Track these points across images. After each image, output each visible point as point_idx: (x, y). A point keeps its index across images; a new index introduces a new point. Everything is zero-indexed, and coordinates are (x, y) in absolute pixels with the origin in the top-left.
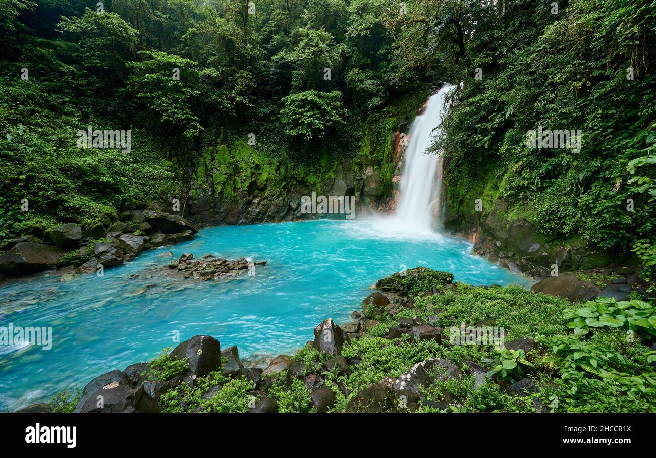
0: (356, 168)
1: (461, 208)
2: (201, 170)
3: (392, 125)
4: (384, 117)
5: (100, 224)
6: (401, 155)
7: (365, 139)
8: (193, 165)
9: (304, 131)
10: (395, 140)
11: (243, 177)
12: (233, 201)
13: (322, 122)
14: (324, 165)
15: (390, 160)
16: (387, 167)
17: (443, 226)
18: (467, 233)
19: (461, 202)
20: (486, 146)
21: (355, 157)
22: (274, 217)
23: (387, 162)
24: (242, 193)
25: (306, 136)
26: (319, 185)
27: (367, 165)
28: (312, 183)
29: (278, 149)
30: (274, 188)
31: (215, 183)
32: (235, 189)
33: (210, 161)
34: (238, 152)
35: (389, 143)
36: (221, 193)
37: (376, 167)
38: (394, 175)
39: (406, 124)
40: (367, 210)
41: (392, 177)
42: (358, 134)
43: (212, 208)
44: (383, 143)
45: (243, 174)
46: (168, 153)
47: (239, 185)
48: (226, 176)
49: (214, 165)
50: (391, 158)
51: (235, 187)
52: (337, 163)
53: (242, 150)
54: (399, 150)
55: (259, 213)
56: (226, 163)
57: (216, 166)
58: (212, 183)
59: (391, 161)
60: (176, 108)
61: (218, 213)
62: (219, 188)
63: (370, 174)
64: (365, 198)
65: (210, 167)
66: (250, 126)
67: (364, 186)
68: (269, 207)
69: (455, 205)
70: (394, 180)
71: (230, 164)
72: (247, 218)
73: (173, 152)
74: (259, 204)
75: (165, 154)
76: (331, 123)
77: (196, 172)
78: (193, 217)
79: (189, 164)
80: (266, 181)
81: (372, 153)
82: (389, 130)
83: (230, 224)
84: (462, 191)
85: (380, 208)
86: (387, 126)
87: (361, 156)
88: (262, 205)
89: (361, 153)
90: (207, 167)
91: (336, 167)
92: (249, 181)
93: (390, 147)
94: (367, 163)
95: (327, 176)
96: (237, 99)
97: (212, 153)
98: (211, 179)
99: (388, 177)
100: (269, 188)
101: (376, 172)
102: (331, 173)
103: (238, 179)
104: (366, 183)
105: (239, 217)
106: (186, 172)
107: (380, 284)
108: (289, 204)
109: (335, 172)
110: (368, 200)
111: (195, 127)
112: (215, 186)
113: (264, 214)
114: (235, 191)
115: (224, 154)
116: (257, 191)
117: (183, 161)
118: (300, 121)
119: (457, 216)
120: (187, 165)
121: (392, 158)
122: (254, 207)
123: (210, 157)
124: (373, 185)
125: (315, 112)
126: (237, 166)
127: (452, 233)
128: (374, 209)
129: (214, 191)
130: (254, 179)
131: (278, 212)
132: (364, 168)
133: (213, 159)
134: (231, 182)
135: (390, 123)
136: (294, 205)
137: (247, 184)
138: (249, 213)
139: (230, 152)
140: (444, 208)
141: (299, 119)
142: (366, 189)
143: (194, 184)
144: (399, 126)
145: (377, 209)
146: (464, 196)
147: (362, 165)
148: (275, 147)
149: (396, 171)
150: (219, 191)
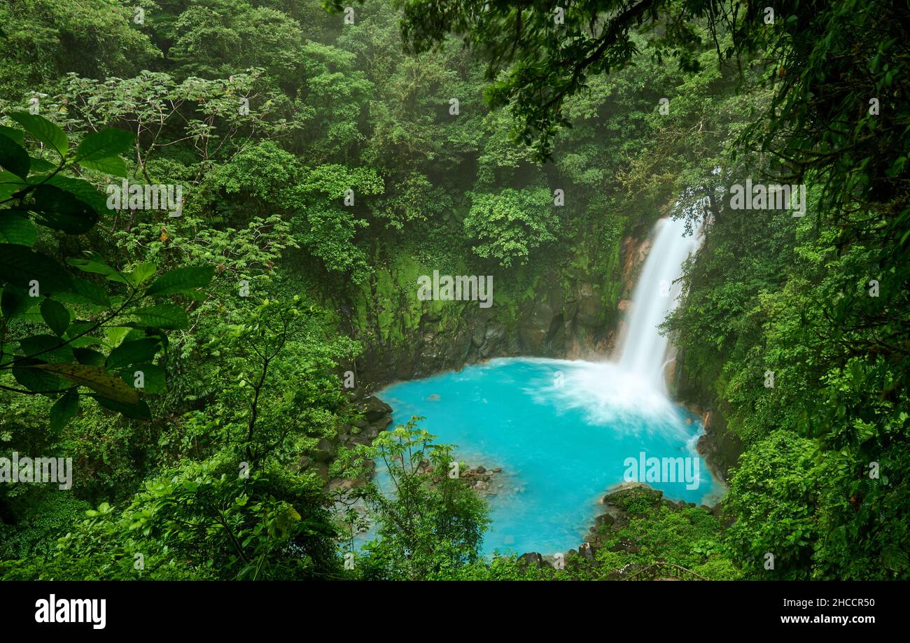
0: (567, 284)
1: (699, 378)
2: (361, 309)
3: (622, 228)
4: (612, 212)
5: (336, 433)
6: (632, 273)
7: (582, 244)
8: (349, 302)
9: (501, 255)
10: (625, 253)
11: (414, 312)
12: (402, 347)
13: (525, 242)
14: (519, 280)
15: (616, 278)
16: (613, 287)
17: (676, 394)
18: (702, 409)
19: (699, 373)
20: (719, 348)
21: (565, 266)
22: (454, 362)
23: (612, 279)
24: (414, 335)
25: (503, 262)
26: (512, 310)
27: (584, 282)
28: (502, 304)
29: (453, 261)
30: (450, 318)
31: (381, 326)
32: (404, 330)
33: (370, 295)
34: (401, 273)
35: (617, 256)
36: (389, 339)
37: (595, 286)
38: (621, 299)
39: (643, 226)
40: (581, 344)
41: (618, 302)
42: (571, 236)
43: (381, 361)
44: (608, 251)
45: (411, 307)
46: (320, 293)
47: (409, 325)
48: (392, 315)
49: (376, 301)
50: (617, 276)
51: (404, 327)
52: (538, 277)
53: (407, 270)
54: (631, 264)
55: (436, 359)
56: (390, 294)
57: (380, 303)
58: (377, 327)
59: (618, 280)
60: (343, 250)
61: (388, 366)
62: (386, 332)
63: (586, 294)
64: (579, 327)
65: (372, 304)
66: (414, 231)
67: (578, 311)
68: (446, 347)
69: (692, 373)
70: (621, 306)
71: (394, 294)
72: (422, 369)
73: (323, 288)
74: (432, 344)
75: (318, 295)
76: (538, 245)
77: (354, 313)
78: (362, 375)
79: (344, 301)
80: (441, 311)
81: (590, 266)
82: (618, 236)
83: (403, 379)
84: (701, 362)
85: (599, 344)
86: (616, 232)
87: (575, 268)
88: (438, 345)
89: (574, 264)
90: (367, 304)
91: (538, 283)
92: (419, 315)
93: (617, 262)
94: (583, 279)
95: (525, 297)
96: (407, 213)
97: (371, 282)
98: (374, 321)
99: (613, 302)
100: (445, 319)
101: (596, 294)
102: (530, 293)
103: (408, 316)
104: (581, 307)
105: (413, 369)
106: (345, 315)
107: (607, 499)
108: (472, 340)
109: (536, 290)
110: (582, 331)
111: (363, 268)
112: (382, 330)
113: (443, 359)
114: (404, 334)
115: (386, 282)
116: (427, 324)
117: (337, 299)
118: (495, 244)
119: (693, 386)
120: (341, 304)
121: (619, 276)
122: (429, 351)
123: (369, 289)
124: (591, 311)
125: (516, 231)
126: (402, 295)
127: (686, 404)
128: (590, 346)
129: (379, 338)
130: (425, 311)
131: (459, 354)
132: (579, 286)
133: (374, 292)
134: (398, 321)
135: (618, 224)
136: (478, 341)
137: (417, 320)
138: (423, 360)
139: (391, 273)
140: (680, 373)
141: (495, 240)
142: (580, 315)
143: (357, 332)
144: (632, 229)
145: (595, 345)
146: (702, 367)
147: (575, 280)
148: (449, 257)
149: (625, 294)
150: (386, 337)
